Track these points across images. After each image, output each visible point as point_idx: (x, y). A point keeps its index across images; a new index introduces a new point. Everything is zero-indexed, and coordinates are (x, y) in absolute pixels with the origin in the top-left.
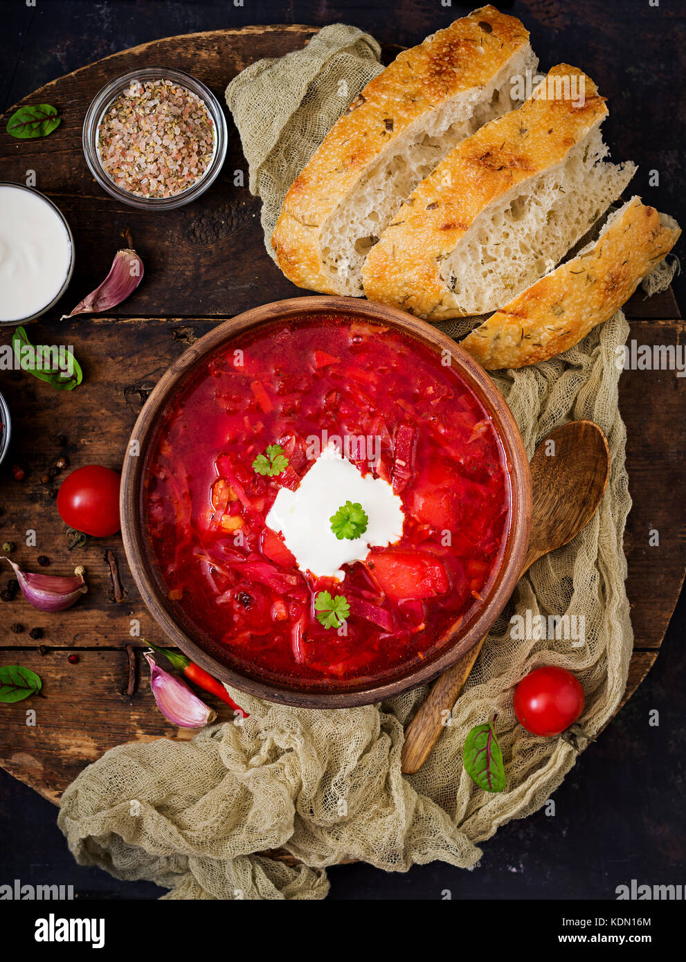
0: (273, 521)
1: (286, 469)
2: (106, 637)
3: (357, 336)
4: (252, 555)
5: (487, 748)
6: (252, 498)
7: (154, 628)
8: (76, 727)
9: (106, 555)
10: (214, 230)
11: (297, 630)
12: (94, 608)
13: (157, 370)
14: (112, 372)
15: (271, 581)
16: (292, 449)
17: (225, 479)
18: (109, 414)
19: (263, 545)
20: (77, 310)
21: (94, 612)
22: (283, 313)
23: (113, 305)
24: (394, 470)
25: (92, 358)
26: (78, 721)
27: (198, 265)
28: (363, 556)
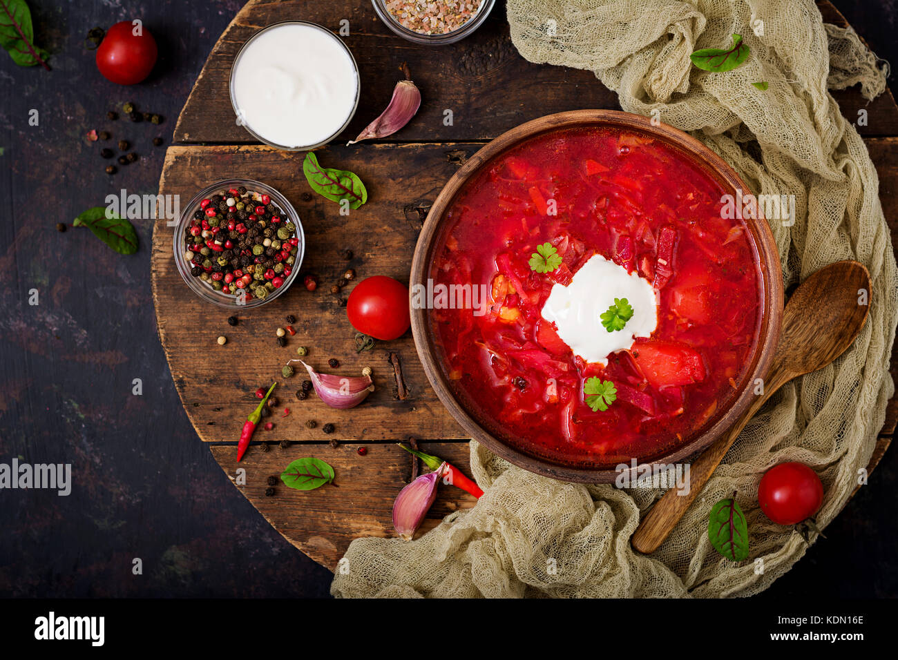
0: (548, 313)
1: (559, 266)
2: (391, 431)
3: (625, 147)
4: (527, 343)
5: (729, 520)
6: (529, 292)
7: (435, 422)
8: (366, 512)
9: (390, 357)
10: (483, 63)
11: (567, 413)
12: (380, 405)
13: (433, 190)
14: (394, 192)
15: (545, 367)
16: (565, 249)
17: (504, 274)
18: (390, 229)
19: (538, 333)
20: (362, 136)
21: (380, 409)
22: (559, 124)
23: (393, 131)
24: (656, 269)
25: (375, 179)
26: (368, 507)
27: (468, 95)
28: (628, 345)
